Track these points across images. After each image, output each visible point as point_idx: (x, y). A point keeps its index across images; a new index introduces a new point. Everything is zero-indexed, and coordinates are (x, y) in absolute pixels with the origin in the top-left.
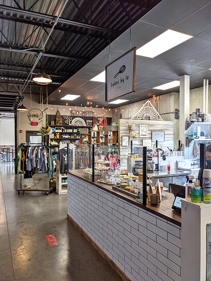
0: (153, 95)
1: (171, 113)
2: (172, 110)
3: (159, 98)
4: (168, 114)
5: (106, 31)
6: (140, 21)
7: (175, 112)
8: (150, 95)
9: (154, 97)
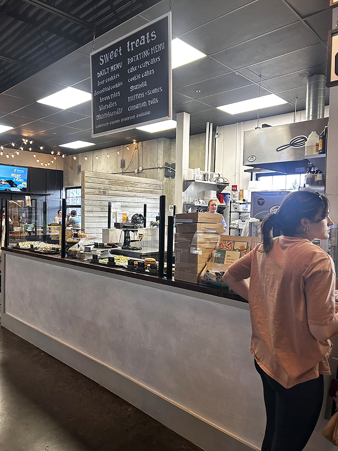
0: (134, 139)
1: (159, 168)
2: (161, 163)
3: (142, 145)
4: (154, 169)
5: (74, 20)
6: (140, 16)
7: (165, 168)
8: (128, 138)
9: (134, 143)
